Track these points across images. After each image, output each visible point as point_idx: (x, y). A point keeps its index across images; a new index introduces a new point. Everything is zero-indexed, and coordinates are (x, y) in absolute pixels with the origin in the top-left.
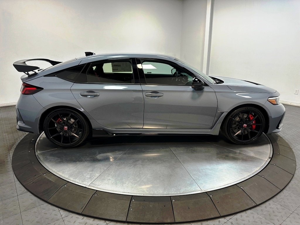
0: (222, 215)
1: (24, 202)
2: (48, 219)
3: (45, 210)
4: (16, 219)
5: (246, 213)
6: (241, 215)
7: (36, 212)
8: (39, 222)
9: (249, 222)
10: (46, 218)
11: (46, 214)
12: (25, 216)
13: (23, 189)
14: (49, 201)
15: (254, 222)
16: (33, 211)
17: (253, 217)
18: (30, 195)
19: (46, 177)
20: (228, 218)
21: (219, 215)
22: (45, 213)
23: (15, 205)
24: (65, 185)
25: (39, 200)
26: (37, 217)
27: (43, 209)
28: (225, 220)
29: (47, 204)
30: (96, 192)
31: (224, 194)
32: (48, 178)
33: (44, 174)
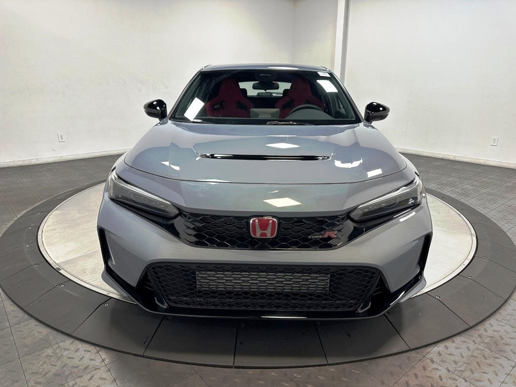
1: (24, 338)
2: (77, 367)
3: (69, 351)
4: (11, 371)
6: (446, 346)
7: (51, 356)
8: (59, 375)
10: (73, 367)
11: (73, 358)
12: (30, 363)
14: (74, 334)
16: (44, 354)
19: (65, 290)
20: (424, 351)
22: (69, 358)
23: (7, 345)
25: (54, 332)
26: (55, 366)
27: (65, 349)
28: (419, 355)
29: (71, 340)
32: (69, 292)
33: (60, 285)
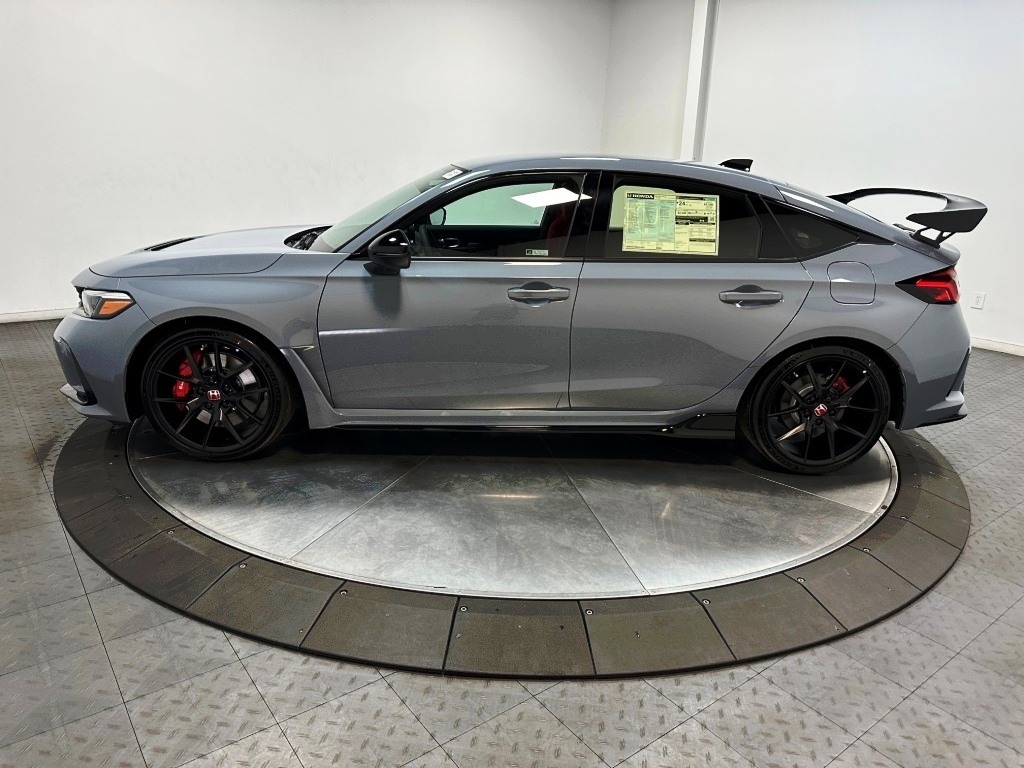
0: (740, 656)
1: (108, 614)
2: (194, 661)
3: (181, 637)
4: (91, 662)
5: (814, 654)
6: (799, 660)
7: (152, 642)
8: (166, 671)
9: (823, 678)
10: (188, 660)
11: (187, 647)
12: (122, 652)
13: (103, 575)
14: (190, 610)
15: (839, 678)
16: (143, 639)
17: (836, 664)
18: (127, 594)
19: (175, 539)
20: (759, 667)
21: (730, 658)
22: (181, 646)
23: (83, 622)
24: (240, 563)
25: (158, 607)
26: (160, 657)
27: (176, 633)
28: (751, 671)
29: (185, 620)
30: (342, 585)
31: (747, 599)
32: (182, 543)
33: (168, 530)
